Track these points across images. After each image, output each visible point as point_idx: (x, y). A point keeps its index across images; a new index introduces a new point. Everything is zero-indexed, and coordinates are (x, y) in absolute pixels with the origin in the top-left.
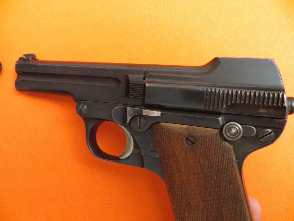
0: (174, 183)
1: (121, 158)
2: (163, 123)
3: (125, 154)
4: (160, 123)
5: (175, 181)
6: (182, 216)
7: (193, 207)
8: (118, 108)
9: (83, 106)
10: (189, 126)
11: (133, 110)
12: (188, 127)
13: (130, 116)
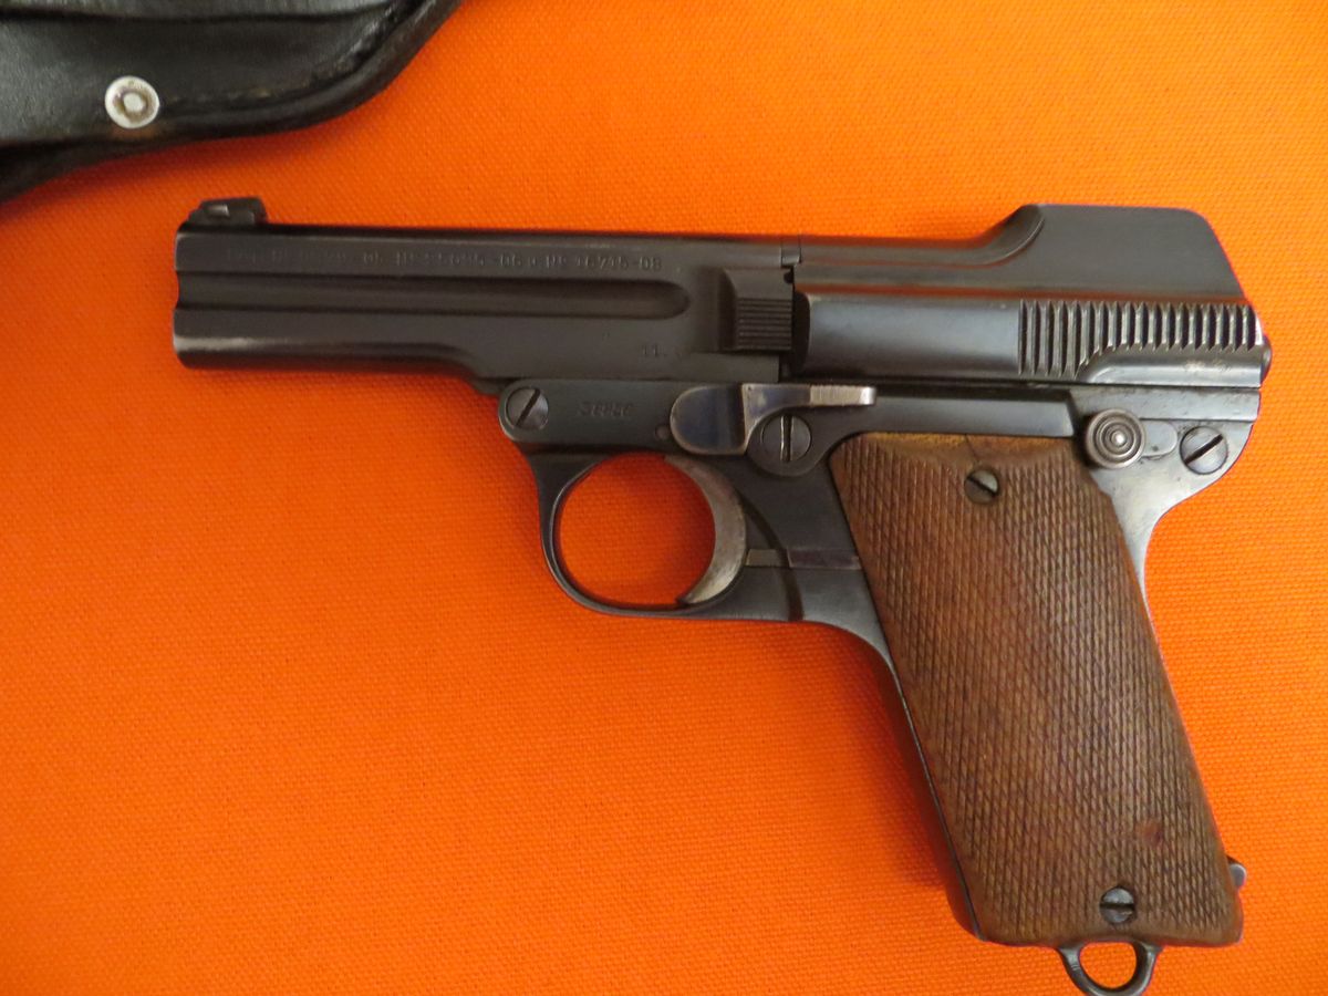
0: (930, 651)
1: (695, 601)
2: (877, 436)
3: (711, 583)
4: (869, 436)
5: (934, 643)
6: (968, 770)
7: (1008, 727)
8: (697, 393)
9: (533, 401)
10: (970, 438)
11: (766, 393)
12: (967, 441)
13: (754, 414)
